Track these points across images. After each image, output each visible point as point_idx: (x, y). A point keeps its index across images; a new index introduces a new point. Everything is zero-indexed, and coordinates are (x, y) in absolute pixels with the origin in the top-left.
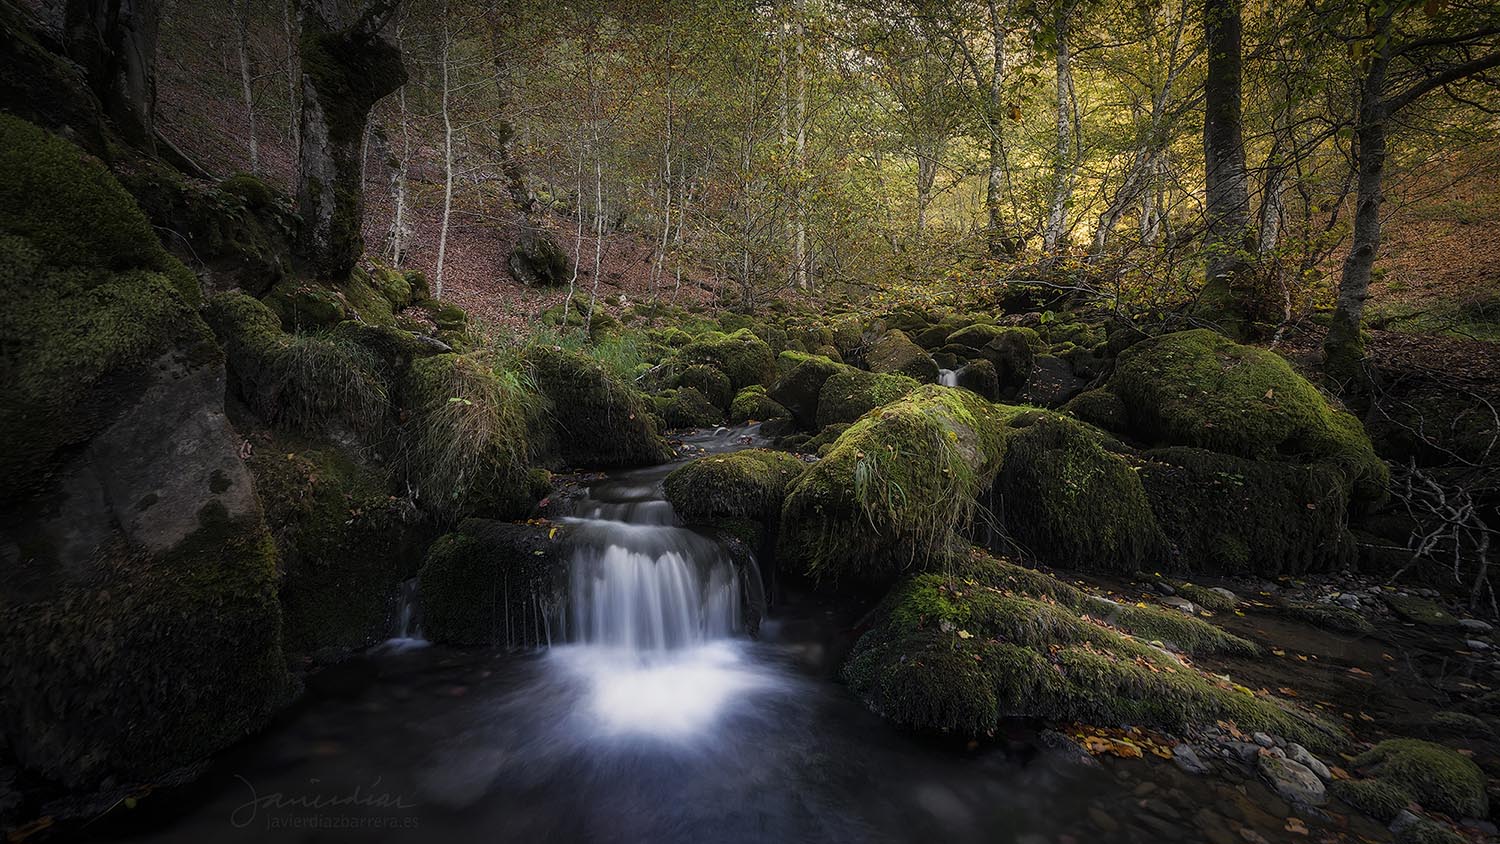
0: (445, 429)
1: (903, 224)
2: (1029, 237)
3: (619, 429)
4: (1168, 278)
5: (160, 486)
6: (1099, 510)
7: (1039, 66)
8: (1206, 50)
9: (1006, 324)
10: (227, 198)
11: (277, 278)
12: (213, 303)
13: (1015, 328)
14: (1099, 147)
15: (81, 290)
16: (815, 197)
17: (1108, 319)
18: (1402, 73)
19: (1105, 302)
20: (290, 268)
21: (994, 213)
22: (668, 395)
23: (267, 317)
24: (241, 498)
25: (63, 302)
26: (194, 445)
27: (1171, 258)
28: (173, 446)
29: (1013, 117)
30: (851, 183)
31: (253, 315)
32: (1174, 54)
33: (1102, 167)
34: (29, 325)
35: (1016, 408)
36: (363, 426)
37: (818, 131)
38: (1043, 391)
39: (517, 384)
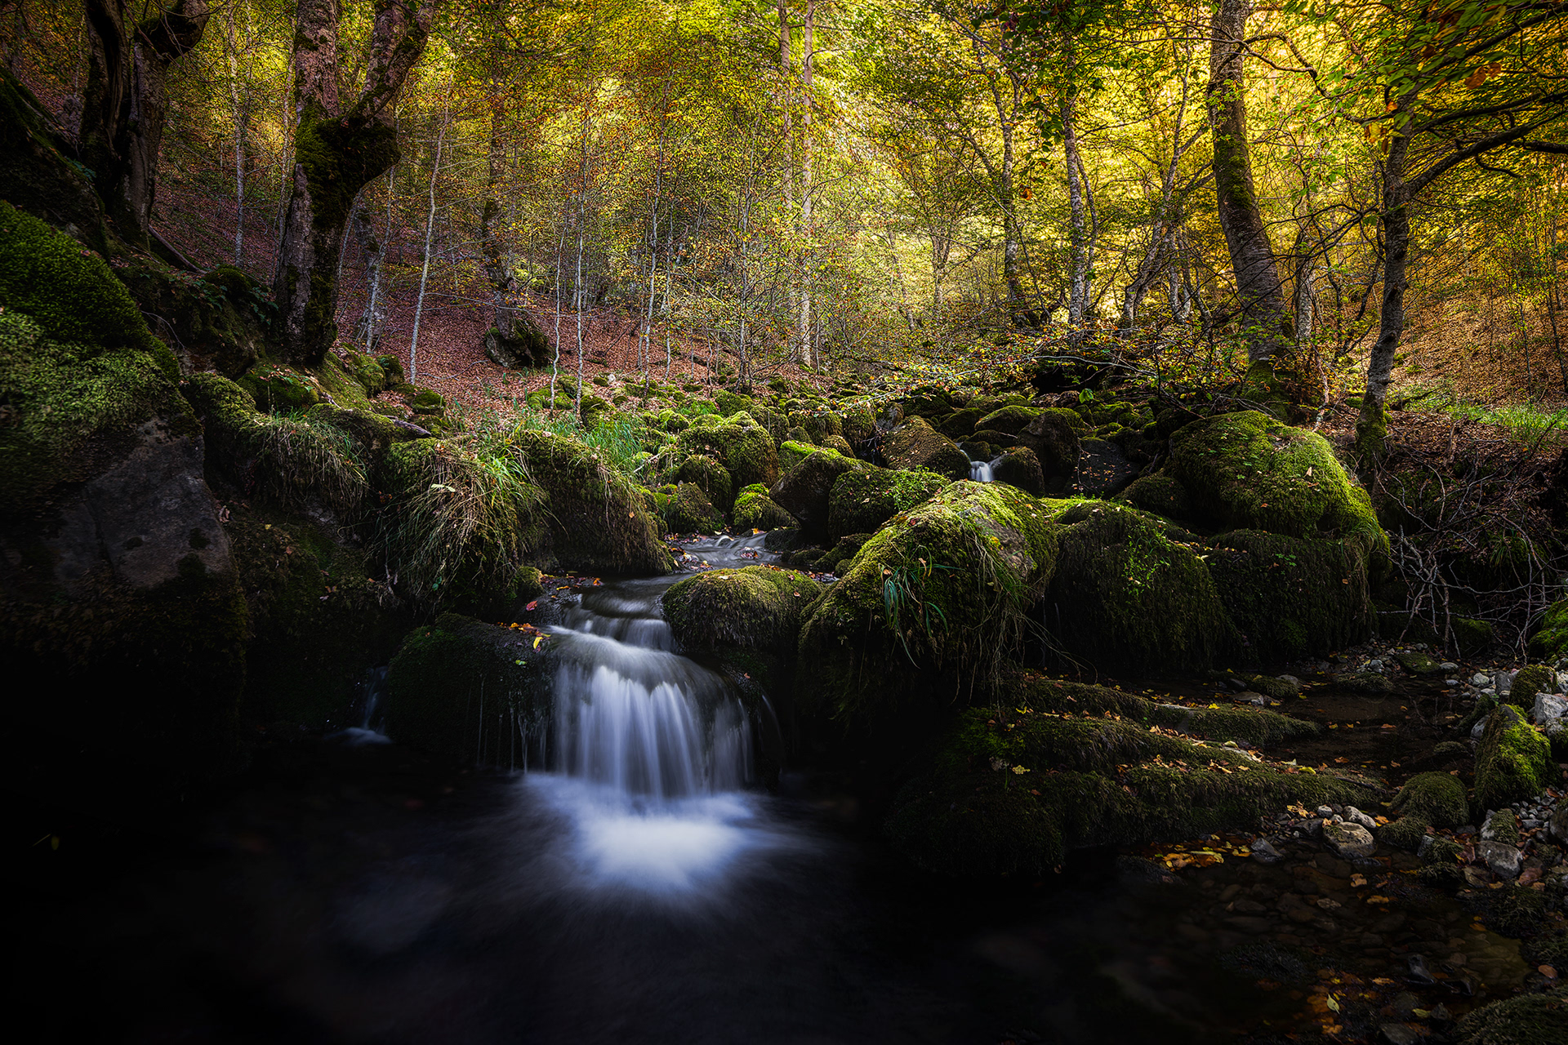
0: (427, 517)
1: (919, 299)
2: (1053, 308)
3: (618, 529)
4: (1210, 357)
5: (146, 532)
6: (1167, 607)
7: (1048, 150)
8: (1210, 130)
9: (1042, 405)
10: (209, 289)
11: (251, 362)
12: (191, 381)
13: (1053, 409)
14: (1114, 221)
15: (77, 360)
16: (822, 268)
17: (1152, 397)
18: (1426, 150)
19: (1145, 379)
20: (263, 352)
21: (1013, 285)
22: (668, 491)
23: (242, 397)
24: (218, 556)
25: (61, 369)
26: (176, 503)
27: (1210, 337)
28: (157, 501)
29: (1025, 196)
30: (863, 258)
31: (228, 394)
32: (1177, 133)
33: (1121, 240)
34: (30, 383)
35: (1066, 501)
36: (342, 506)
37: (826, 203)
38: (1094, 479)
39: (506, 472)
